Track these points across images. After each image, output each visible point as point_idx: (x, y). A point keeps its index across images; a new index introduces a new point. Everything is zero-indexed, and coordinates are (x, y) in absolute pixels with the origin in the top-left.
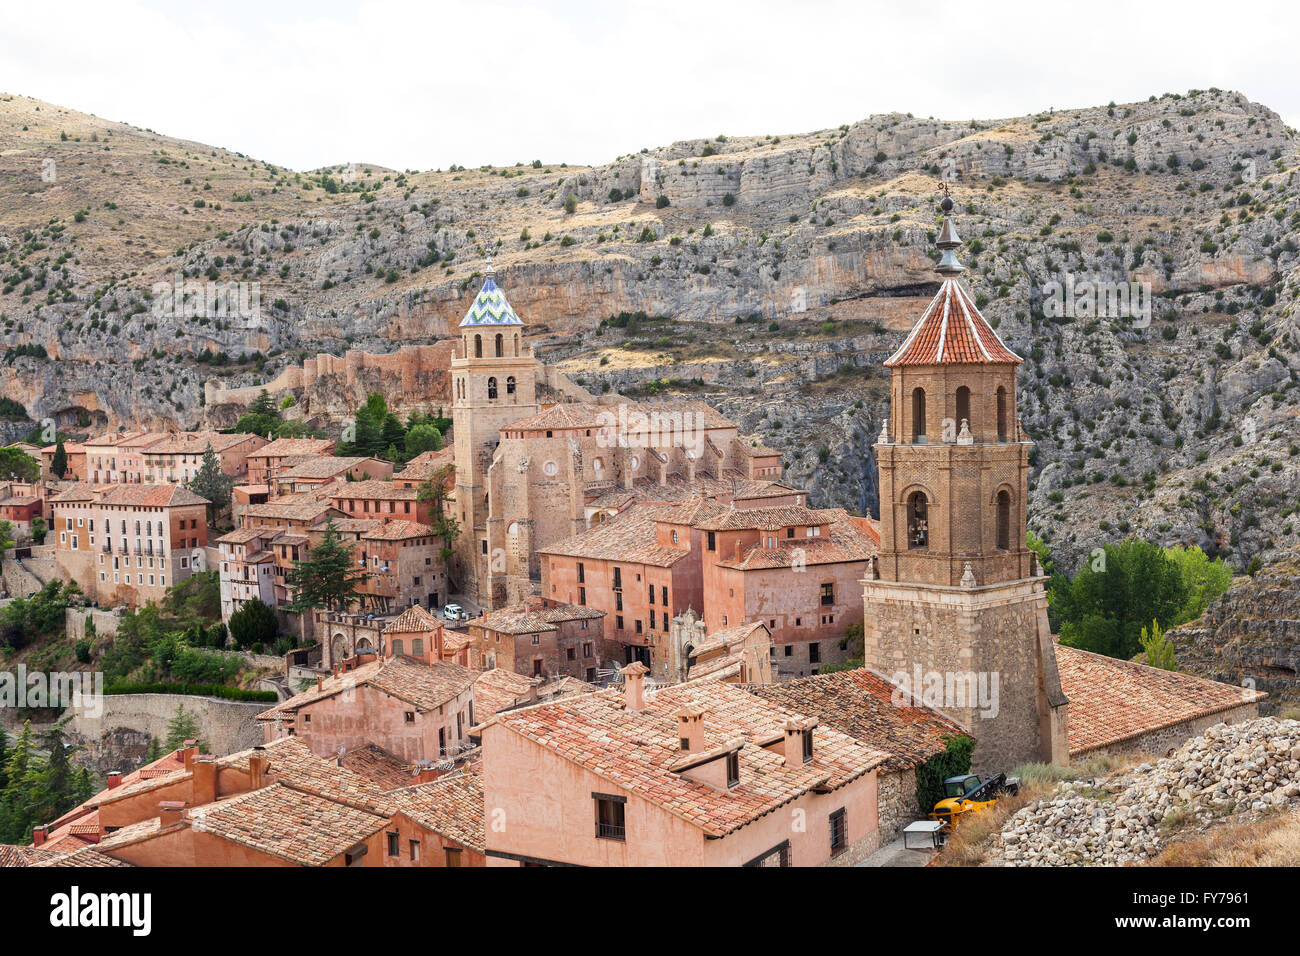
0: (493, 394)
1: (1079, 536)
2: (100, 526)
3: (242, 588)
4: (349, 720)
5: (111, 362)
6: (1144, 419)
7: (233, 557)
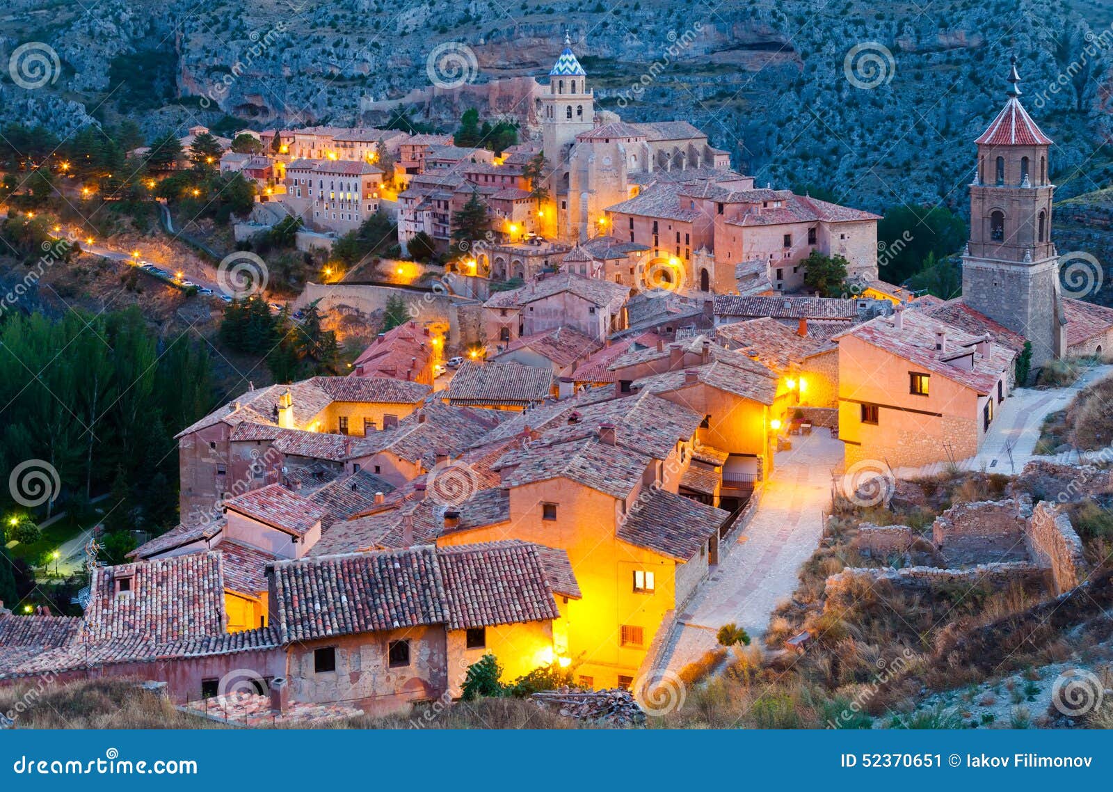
0: (569, 115)
1: (866, 199)
2: (316, 184)
3: (412, 224)
4: (556, 311)
5: (272, 77)
6: (904, 128)
7: (407, 206)
